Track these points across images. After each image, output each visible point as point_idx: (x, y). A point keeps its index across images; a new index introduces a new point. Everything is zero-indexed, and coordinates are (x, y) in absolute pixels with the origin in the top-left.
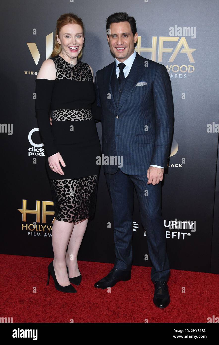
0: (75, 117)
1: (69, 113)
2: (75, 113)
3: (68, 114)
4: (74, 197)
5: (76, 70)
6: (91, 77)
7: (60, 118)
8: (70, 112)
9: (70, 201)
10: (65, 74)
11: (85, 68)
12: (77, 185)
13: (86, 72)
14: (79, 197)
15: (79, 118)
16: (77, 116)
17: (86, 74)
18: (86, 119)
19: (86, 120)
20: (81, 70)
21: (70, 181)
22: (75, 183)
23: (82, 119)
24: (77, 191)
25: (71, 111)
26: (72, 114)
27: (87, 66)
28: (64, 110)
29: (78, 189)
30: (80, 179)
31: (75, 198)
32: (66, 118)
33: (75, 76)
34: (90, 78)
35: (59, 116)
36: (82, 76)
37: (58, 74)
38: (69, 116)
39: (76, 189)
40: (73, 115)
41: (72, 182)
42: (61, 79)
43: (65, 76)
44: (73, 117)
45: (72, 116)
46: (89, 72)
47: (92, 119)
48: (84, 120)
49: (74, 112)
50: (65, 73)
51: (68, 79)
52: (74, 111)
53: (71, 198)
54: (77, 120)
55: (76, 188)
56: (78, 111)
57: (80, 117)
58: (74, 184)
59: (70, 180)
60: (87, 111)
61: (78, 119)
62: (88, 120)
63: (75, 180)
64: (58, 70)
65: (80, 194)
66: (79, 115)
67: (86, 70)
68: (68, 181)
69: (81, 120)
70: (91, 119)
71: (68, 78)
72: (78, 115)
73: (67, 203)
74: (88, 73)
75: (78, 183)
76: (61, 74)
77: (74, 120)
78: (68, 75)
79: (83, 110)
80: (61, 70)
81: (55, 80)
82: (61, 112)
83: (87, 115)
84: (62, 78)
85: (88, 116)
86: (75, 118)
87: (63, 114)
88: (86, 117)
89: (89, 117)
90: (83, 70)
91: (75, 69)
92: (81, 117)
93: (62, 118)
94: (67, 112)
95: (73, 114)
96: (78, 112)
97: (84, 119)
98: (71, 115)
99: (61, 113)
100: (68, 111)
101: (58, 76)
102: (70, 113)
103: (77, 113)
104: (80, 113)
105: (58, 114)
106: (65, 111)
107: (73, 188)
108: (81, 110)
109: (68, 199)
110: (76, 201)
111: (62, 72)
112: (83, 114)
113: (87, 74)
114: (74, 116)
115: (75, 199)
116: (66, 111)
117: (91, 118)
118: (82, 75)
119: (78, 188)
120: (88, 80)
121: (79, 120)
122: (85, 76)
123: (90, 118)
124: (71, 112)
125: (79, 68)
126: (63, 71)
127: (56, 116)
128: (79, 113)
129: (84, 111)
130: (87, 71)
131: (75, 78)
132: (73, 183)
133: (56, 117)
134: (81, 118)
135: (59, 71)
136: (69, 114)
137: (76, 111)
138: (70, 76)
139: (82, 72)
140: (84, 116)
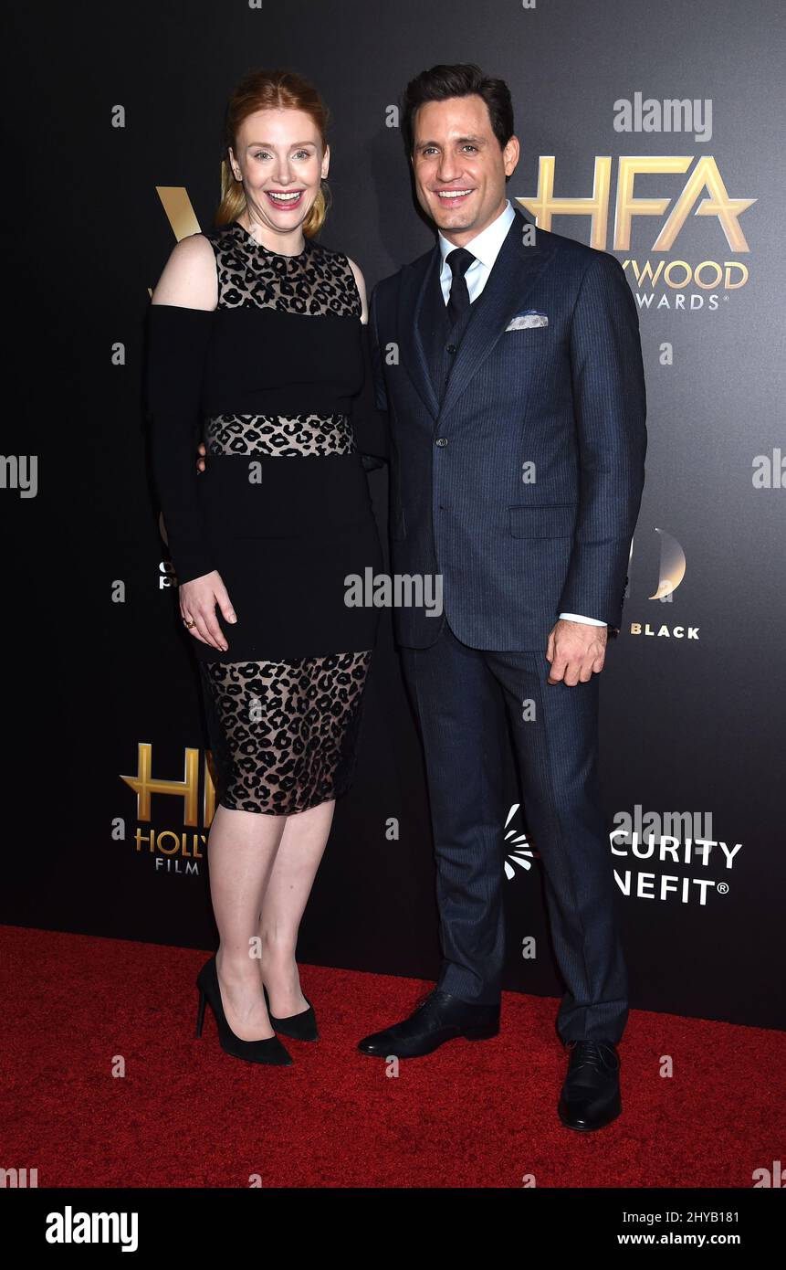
0: (286, 442)
1: (262, 426)
2: (286, 428)
3: (260, 433)
4: (282, 725)
5: (294, 276)
6: (354, 304)
7: (233, 446)
8: (267, 423)
9: (267, 737)
10: (250, 290)
11: (334, 268)
12: (293, 681)
13: (336, 285)
14: (300, 725)
15: (300, 447)
16: (292, 439)
17: (332, 292)
18: (325, 449)
19: (327, 453)
20: (316, 276)
21: (268, 667)
22: (284, 676)
23: (313, 450)
24: (294, 704)
25: (270, 421)
26: (276, 432)
27: (341, 263)
28: (248, 417)
29: (295, 696)
30: (302, 663)
31: (286, 727)
32: (252, 446)
33: (289, 298)
34: (349, 303)
35: (229, 437)
36: (319, 298)
37: (225, 289)
38: (265, 438)
39: (288, 696)
40: (280, 436)
41: (273, 671)
42: (235, 306)
43: (250, 297)
44: (278, 440)
45: (275, 437)
46: (346, 283)
47: (349, 452)
48: (318, 454)
49: (281, 425)
50: (251, 286)
51: (261, 306)
52: (283, 421)
53: (271, 727)
54: (294, 454)
55: (291, 692)
56: (297, 421)
57: (303, 441)
58: (280, 679)
59: (268, 663)
60: (329, 421)
61: (296, 451)
62: (332, 453)
63: (285, 666)
64: (226, 273)
65: (303, 717)
66: (299, 436)
67: (334, 278)
68: (261, 669)
69: (306, 453)
70: (345, 452)
71: (261, 303)
72: (295, 436)
73: (258, 745)
74: (341, 286)
75: (297, 676)
76: (236, 287)
77: (280, 453)
78: (261, 294)
79: (314, 417)
80: (236, 275)
81: (216, 309)
82: (236, 424)
83: (333, 437)
84: (241, 303)
85: (333, 442)
86: (284, 448)
87: (244, 432)
88: (325, 445)
89: (337, 442)
90: (326, 275)
91: (291, 273)
92: (307, 441)
93: (239, 445)
94: (257, 425)
95: (278, 430)
96: (295, 425)
97: (318, 449)
98: (270, 436)
99: (237, 428)
100: (260, 422)
101: (226, 296)
102: (266, 427)
103: (292, 429)
104: (303, 430)
105: (224, 432)
106: (251, 419)
107: (278, 692)
108: (308, 420)
109: (259, 730)
110: (289, 740)
111: (242, 283)
112: (316, 433)
113: (339, 292)
114: (282, 440)
115: (285, 732)
116: (255, 421)
117: (347, 447)
118: (315, 295)
119: (298, 693)
120: (340, 313)
121: (299, 454)
122: (327, 298)
123: (341, 446)
124: (272, 423)
125: (309, 267)
126: (244, 279)
127: (220, 437)
128: (298, 427)
129: (318, 422)
130: (338, 280)
131: (289, 303)
132: (278, 674)
133: (217, 441)
134: (307, 447)
135: (228, 277)
136: (264, 431)
137: (289, 420)
138: (269, 295)
139: (319, 285)
140: (317, 440)
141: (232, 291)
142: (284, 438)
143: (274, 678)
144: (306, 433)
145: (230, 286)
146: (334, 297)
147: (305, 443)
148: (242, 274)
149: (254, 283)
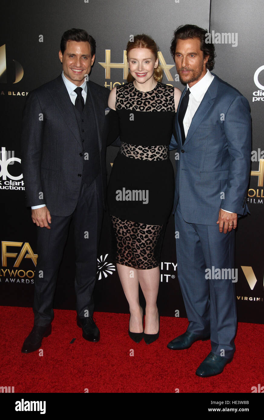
2: (131, 149)
10: (125, 104)
13: (164, 100)
15: (134, 156)
16: (132, 152)
17: (161, 102)
18: (143, 158)
19: (144, 159)
22: (118, 222)
23: (139, 157)
24: (121, 232)
26: (128, 150)
37: (118, 104)
39: (119, 229)
40: (129, 151)
41: (116, 220)
48: (140, 159)
52: (130, 146)
54: (132, 158)
56: (134, 147)
60: (147, 148)
61: (133, 156)
62: (146, 160)
64: (119, 99)
66: (134, 152)
67: (164, 97)
69: (136, 158)
71: (127, 108)
72: (133, 152)
76: (120, 104)
77: (128, 156)
78: (128, 105)
79: (141, 147)
80: (122, 100)
84: (121, 108)
86: (130, 155)
88: (143, 157)
89: (149, 156)
90: (160, 97)
92: (137, 154)
95: (129, 149)
97: (141, 157)
101: (118, 106)
103: (132, 149)
108: (138, 147)
111: (123, 102)
112: (141, 152)
114: (129, 152)
118: (151, 104)
121: (134, 158)
122: (156, 105)
125: (154, 95)
128: (134, 149)
130: (166, 98)
131: (138, 108)
134: (137, 156)
135: (119, 101)
137: (132, 146)
138: (131, 106)
139: (155, 101)
140: (140, 154)
141: (120, 105)
142: (130, 152)
143: (115, 222)
144: (137, 152)
145: (119, 103)
146: (160, 104)
147: (136, 155)
148: (124, 99)
149: (127, 102)
